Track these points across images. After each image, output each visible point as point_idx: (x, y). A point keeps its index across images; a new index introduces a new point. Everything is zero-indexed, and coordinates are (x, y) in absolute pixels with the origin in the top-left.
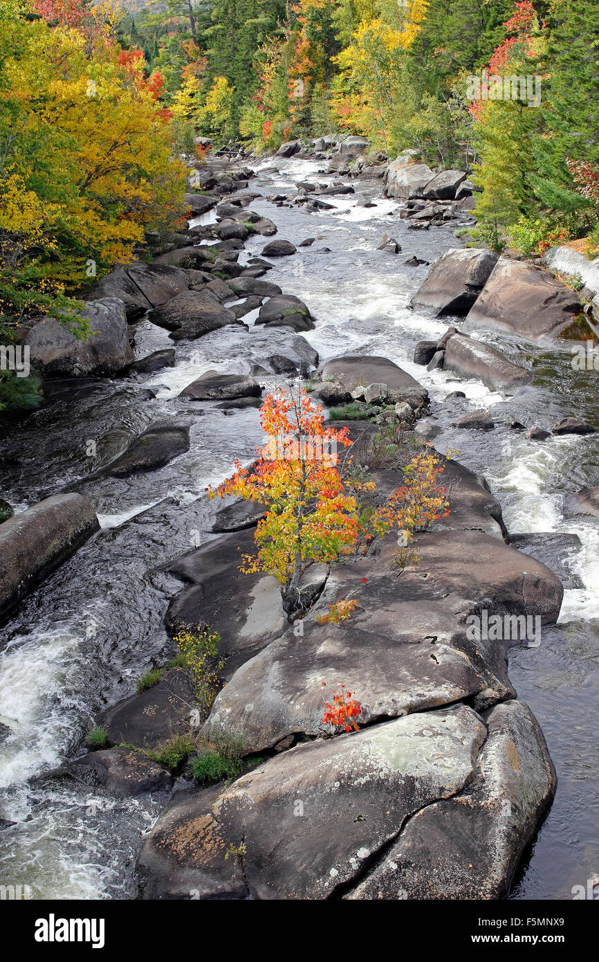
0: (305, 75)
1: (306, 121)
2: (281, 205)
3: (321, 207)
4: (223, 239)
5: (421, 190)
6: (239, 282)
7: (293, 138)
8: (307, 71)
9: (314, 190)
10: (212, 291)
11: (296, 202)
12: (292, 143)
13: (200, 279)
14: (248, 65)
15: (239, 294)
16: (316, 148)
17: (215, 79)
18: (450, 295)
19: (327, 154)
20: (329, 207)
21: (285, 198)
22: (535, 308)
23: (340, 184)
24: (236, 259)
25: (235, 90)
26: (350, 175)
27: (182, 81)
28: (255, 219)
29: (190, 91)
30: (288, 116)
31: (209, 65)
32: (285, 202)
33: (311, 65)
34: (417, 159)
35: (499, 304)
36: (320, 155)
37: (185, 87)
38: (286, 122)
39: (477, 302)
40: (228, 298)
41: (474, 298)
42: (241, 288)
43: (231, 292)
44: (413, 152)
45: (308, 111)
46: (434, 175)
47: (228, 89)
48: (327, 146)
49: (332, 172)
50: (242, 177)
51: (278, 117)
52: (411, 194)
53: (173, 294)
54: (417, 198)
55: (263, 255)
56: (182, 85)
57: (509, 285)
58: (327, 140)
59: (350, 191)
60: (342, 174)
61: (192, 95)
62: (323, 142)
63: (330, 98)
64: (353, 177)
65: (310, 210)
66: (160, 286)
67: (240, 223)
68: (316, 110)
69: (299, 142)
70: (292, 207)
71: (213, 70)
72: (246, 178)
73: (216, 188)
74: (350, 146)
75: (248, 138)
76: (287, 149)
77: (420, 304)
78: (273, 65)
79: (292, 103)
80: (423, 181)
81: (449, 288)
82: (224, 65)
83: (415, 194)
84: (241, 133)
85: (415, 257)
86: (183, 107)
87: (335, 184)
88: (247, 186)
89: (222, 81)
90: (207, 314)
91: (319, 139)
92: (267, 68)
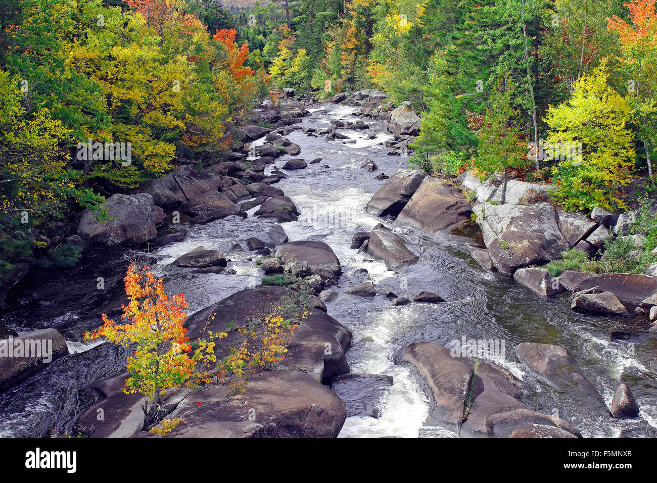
0: (353, 49)
1: (351, 80)
2: (309, 135)
3: (338, 137)
4: (262, 156)
5: (408, 128)
6: (254, 186)
7: (343, 91)
8: (353, 47)
9: (343, 126)
10: (233, 192)
11: (321, 134)
12: (342, 94)
13: (230, 183)
14: (319, 41)
15: (252, 194)
16: (356, 98)
17: (299, 50)
18: (390, 201)
19: (362, 102)
20: (344, 137)
21: (314, 131)
22: (439, 213)
23: (362, 122)
24: (263, 170)
25: (311, 58)
26: (371, 117)
27: (279, 51)
28: (287, 144)
29: (283, 57)
30: (340, 76)
31: (296, 41)
32: (313, 133)
33: (356, 43)
34: (409, 108)
35: (417, 209)
36: (357, 103)
37: (280, 54)
38: (339, 80)
39: (406, 207)
40: (244, 196)
41: (405, 203)
42: (255, 190)
43: (247, 192)
44: (408, 103)
45: (353, 73)
46: (418, 118)
47: (306, 57)
48: (362, 97)
49: (361, 114)
50: (300, 115)
51: (334, 76)
52: (402, 131)
53: (203, 192)
54: (406, 134)
55: (283, 168)
56: (278, 54)
57: (427, 196)
58: (363, 93)
59: (367, 127)
60: (366, 116)
61: (284, 60)
62: (360, 94)
63: (368, 65)
65: (329, 139)
66: (196, 186)
67: (276, 146)
68: (358, 73)
69: (346, 94)
71: (299, 44)
72: (302, 116)
73: (279, 122)
74: (375, 98)
75: (314, 91)
76: (338, 98)
77: (371, 206)
78: (334, 43)
79: (343, 68)
80: (410, 123)
81: (390, 196)
82: (305, 42)
83: (404, 131)
84: (313, 86)
85: (383, 174)
86: (278, 68)
87: (358, 123)
88: (301, 121)
89: (303, 52)
90: (219, 207)
91: (358, 92)
92: (330, 45)
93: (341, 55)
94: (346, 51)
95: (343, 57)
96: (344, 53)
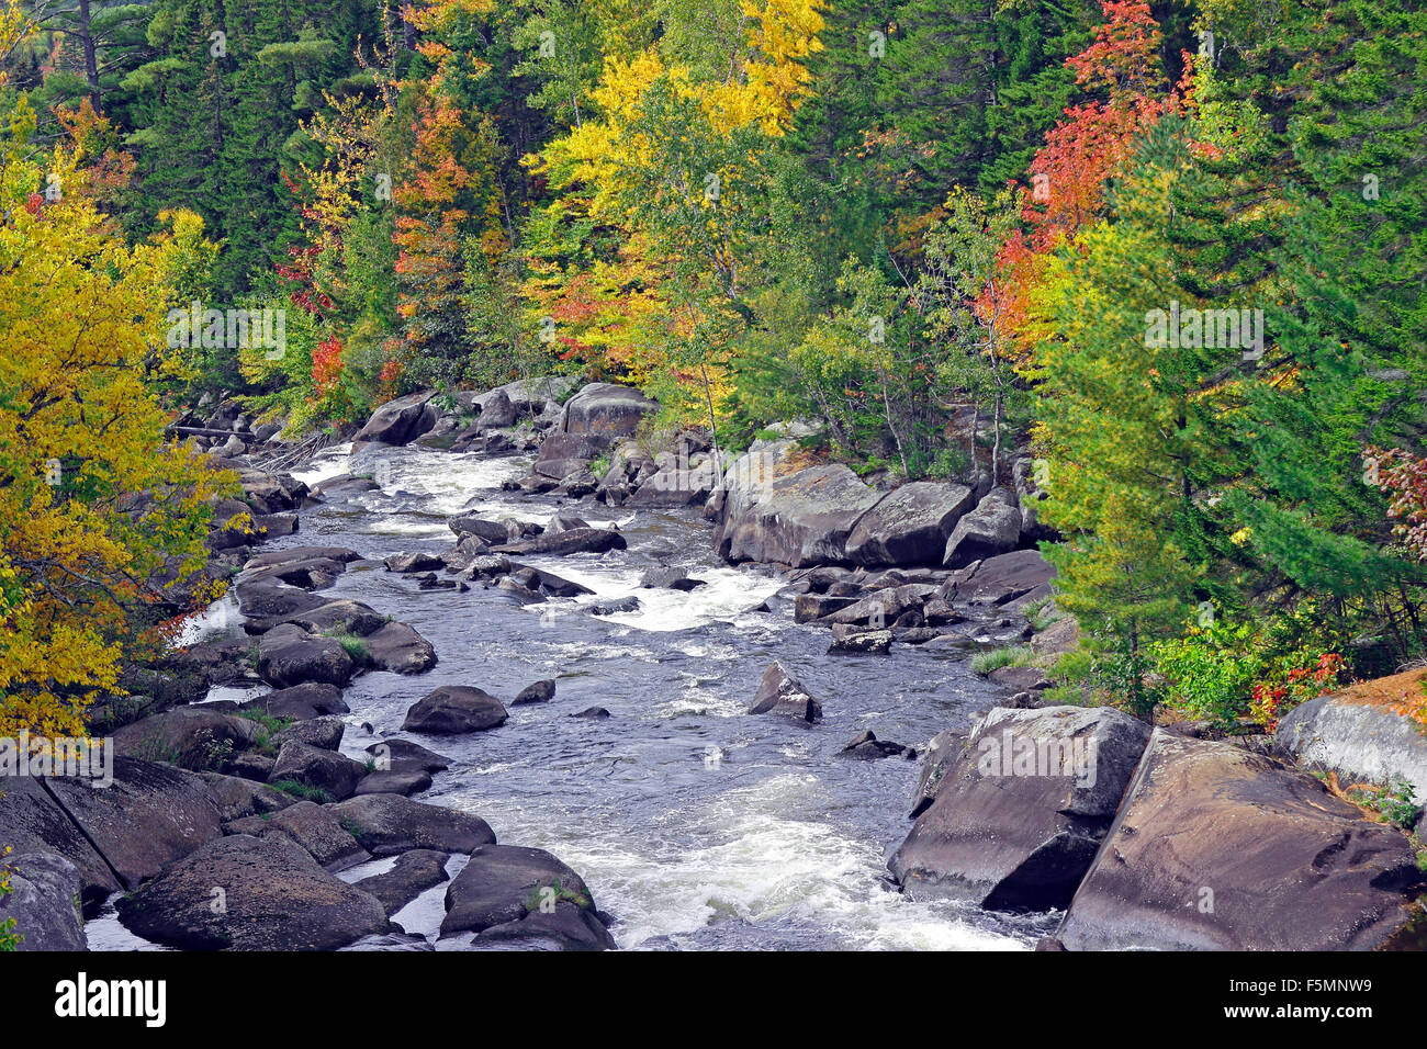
0: (447, 205)
1: (449, 342)
2: (430, 584)
3: (551, 589)
4: (276, 684)
5: (839, 538)
6: (368, 810)
8: (449, 195)
9: (503, 541)
10: (293, 836)
11: (477, 575)
12: (408, 405)
13: (245, 803)
14: (265, 177)
15: (372, 845)
16: (484, 418)
17: (163, 216)
18: (1019, 843)
19: (519, 435)
20: (573, 590)
21: (439, 564)
22: (1290, 879)
23: (579, 522)
24: (334, 743)
25: (225, 249)
26: (602, 497)
28: (368, 625)
30: (396, 325)
31: (139, 174)
32: (441, 575)
33: (461, 176)
34: (817, 449)
35: (1175, 868)
36: (499, 438)
38: (392, 346)
39: (1103, 863)
40: (340, 857)
41: (1088, 854)
42: (377, 827)
43: (347, 839)
44: (801, 429)
45: (454, 312)
46: (875, 496)
47: (206, 244)
48: (516, 414)
49: (543, 489)
50: (276, 502)
51: (365, 326)
52: (807, 551)
53: (182, 849)
54: (827, 562)
55: (411, 729)
57: (1200, 811)
58: (516, 393)
59: (613, 542)
60: (577, 493)
62: (504, 399)
63: (523, 276)
64: (611, 503)
65: (522, 598)
67: (330, 642)
68: (479, 308)
69: (429, 401)
70: (465, 589)
71: (154, 189)
72: (287, 505)
74: (594, 413)
75: (262, 390)
76: (393, 420)
77: (922, 872)
78: (342, 177)
79: (405, 287)
80: (843, 514)
81: (1008, 822)
82: (187, 176)
83: (819, 551)
84: (245, 371)
85: (871, 736)
88: (296, 527)
89: (188, 221)
90: (301, 905)
91: (493, 393)
92: (325, 186)
93: (392, 230)
94: (414, 213)
95: (402, 240)
96: (404, 222)
